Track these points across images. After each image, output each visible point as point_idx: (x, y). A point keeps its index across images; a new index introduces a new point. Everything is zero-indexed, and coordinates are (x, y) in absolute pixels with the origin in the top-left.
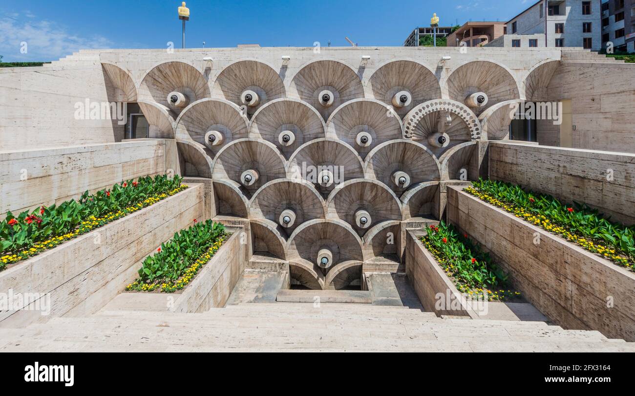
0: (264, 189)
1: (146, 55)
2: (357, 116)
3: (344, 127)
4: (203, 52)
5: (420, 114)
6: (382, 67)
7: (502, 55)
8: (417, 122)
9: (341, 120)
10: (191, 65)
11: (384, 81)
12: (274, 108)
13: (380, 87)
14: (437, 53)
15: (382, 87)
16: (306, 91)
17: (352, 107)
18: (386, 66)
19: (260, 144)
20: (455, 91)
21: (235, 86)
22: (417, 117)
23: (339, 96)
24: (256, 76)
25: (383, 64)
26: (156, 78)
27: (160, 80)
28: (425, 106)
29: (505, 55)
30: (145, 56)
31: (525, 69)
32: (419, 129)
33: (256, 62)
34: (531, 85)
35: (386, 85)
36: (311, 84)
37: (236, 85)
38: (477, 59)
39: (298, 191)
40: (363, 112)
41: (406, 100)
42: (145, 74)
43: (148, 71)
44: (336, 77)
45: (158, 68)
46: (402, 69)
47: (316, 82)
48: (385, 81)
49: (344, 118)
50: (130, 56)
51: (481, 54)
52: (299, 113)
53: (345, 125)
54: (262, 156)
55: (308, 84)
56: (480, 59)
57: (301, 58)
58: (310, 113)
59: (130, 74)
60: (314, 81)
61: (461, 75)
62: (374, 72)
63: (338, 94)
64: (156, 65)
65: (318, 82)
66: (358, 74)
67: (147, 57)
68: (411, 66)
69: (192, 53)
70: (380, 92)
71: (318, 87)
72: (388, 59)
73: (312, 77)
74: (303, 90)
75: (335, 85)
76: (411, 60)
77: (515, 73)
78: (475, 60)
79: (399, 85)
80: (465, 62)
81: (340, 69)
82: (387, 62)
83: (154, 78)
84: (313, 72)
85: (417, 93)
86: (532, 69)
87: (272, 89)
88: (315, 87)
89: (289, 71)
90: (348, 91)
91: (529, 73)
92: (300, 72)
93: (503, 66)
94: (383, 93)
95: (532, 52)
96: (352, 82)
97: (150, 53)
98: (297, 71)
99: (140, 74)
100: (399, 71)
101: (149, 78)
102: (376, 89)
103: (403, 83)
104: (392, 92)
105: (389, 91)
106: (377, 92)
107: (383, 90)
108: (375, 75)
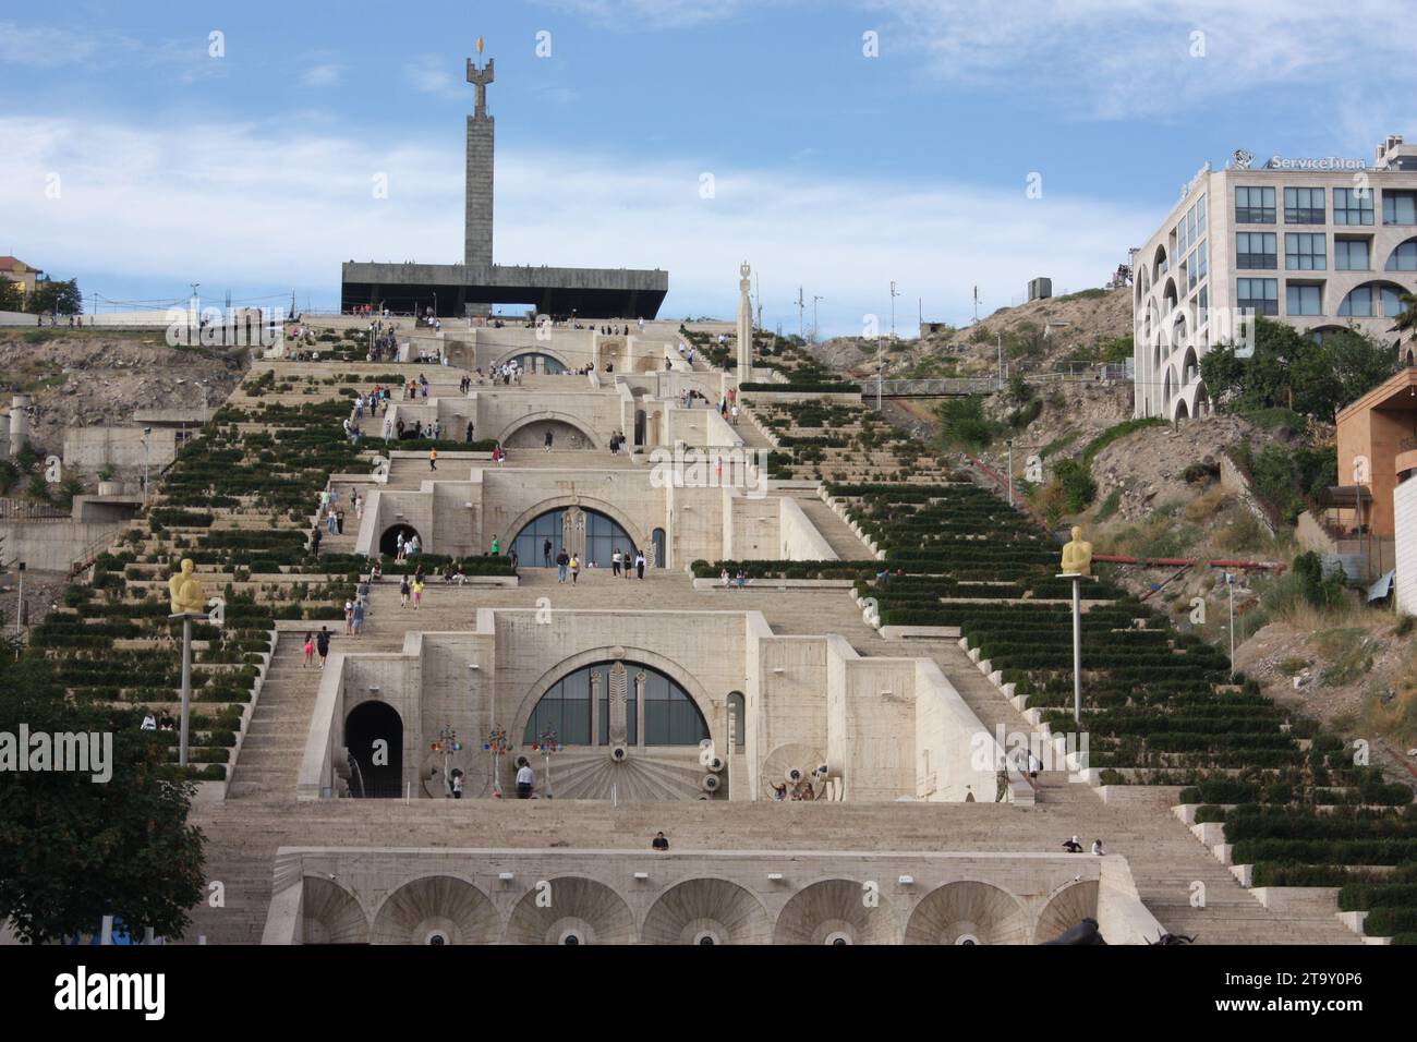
1: (386, 863)
4: (492, 861)
6: (803, 890)
7: (1003, 870)
10: (470, 882)
11: (807, 912)
13: (800, 922)
14: (891, 868)
15: (803, 923)
16: (669, 930)
18: (811, 888)
20: (931, 930)
21: (540, 918)
25: (804, 885)
26: (401, 903)
27: (405, 906)
29: (1010, 870)
30: (384, 866)
31: (1041, 895)
33: (585, 881)
34: (1061, 918)
35: (812, 919)
36: (678, 917)
38: (962, 877)
42: (385, 898)
43: (390, 892)
44: (723, 905)
45: (409, 889)
46: (838, 893)
47: (687, 912)
48: (810, 912)
50: (357, 864)
51: (967, 870)
55: (675, 916)
56: (966, 878)
57: (663, 874)
59: (357, 897)
60: (683, 911)
61: (939, 902)
62: (789, 898)
63: (726, 933)
64: (407, 881)
65: (690, 912)
66: (762, 902)
67: (389, 865)
68: (852, 888)
69: (471, 862)
70: (800, 930)
71: (689, 920)
72: (813, 877)
73: (680, 905)
74: (664, 928)
75: (722, 918)
76: (852, 879)
77: (1024, 901)
78: (959, 880)
79: (835, 917)
80: (942, 883)
81: (731, 893)
82: (812, 882)
83: (398, 905)
84: (683, 897)
85: (867, 933)
86: (1053, 895)
87: (608, 925)
88: (685, 921)
89: (643, 897)
90: (744, 929)
91: (1048, 901)
92: (662, 898)
93: (1006, 890)
94: (807, 933)
95: (1053, 867)
96: (753, 915)
97: (394, 860)
98: (658, 895)
99: (376, 897)
100: (834, 897)
101: (390, 905)
102: (793, 927)
103: (843, 914)
104: (823, 930)
105: (818, 928)
106: (796, 932)
107: (807, 927)
108: (791, 904)
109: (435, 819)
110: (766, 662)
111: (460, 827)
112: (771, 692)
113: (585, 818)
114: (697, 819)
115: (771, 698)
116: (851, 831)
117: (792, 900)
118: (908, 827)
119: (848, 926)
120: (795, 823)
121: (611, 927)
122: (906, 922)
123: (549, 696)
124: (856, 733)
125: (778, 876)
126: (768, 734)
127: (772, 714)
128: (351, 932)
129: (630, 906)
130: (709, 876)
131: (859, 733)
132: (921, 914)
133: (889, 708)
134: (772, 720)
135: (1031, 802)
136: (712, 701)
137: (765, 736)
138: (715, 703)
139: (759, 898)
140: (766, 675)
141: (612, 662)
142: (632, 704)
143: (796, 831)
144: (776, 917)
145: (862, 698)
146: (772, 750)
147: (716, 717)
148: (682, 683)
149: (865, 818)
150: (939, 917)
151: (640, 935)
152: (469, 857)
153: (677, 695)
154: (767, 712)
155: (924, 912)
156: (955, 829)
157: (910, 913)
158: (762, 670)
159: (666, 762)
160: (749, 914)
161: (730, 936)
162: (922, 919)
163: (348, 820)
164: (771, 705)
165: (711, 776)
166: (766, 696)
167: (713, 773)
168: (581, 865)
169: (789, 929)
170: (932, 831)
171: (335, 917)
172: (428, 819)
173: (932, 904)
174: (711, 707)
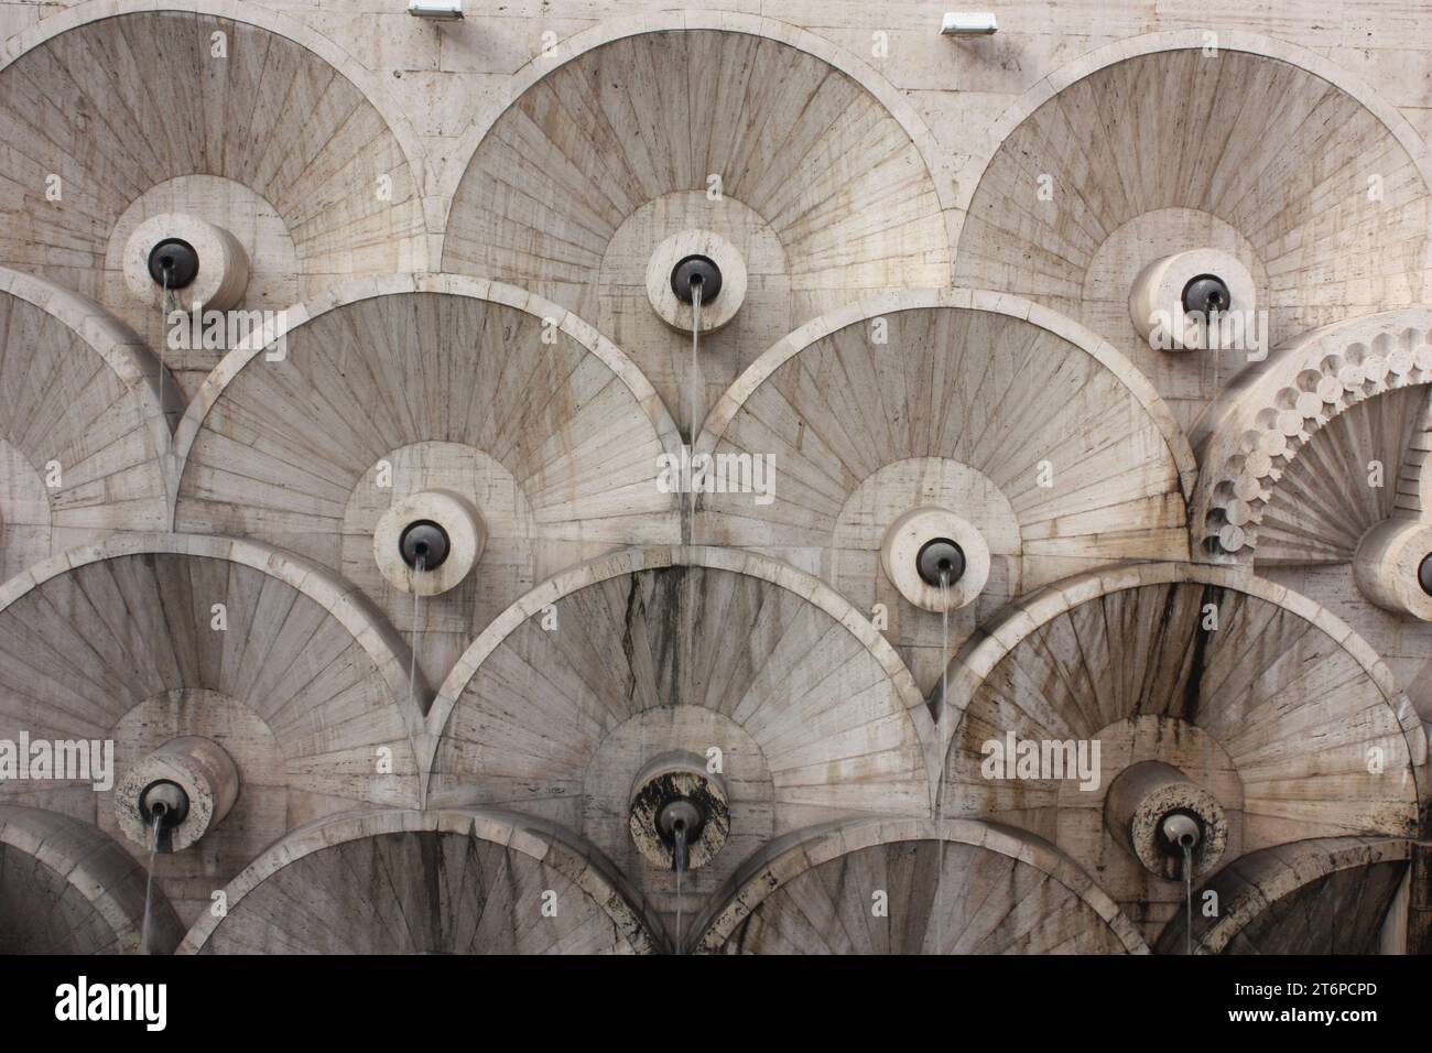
0: (274, 879)
2: (901, 403)
3: (812, 477)
5: (1310, 405)
8: (1290, 454)
11: (1079, 174)
12: (347, 334)
13: (1052, 215)
15: (1062, 218)
16: (560, 229)
18: (1102, 79)
19: (244, 575)
22: (1290, 422)
23: (778, 267)
24: (227, 116)
25: (1078, 67)
28: (1341, 352)
32: (1299, 495)
35: (1095, 203)
36: (593, 180)
37: (89, 169)
39: (498, 892)
40: (939, 378)
41: (1224, 308)
44: (767, 140)
46: (1201, 101)
47: (628, 169)
48: (1091, 177)
49: (810, 412)
52: (511, 373)
53: (816, 465)
54: (261, 656)
55: (577, 180)
58: (583, 381)
60: (613, 162)
62: (1020, 116)
63: (777, 252)
65: (641, 168)
66: (916, 129)
70: (1052, 244)
71: (640, 199)
72: (1113, 38)
73: (601, 138)
74: (541, 222)
75: (760, 193)
79: (1178, 203)
81: (795, 92)
82: (1108, 57)
84: (613, 104)
85: (1296, 260)
87: (329, 207)
88: (621, 200)
89: (453, 96)
90: (839, 232)
92: (525, 103)
94: (1073, 256)
96: (874, 179)
98: (507, 92)
100: (1181, 123)
102: (1025, 229)
103: (1206, 193)
104: (1133, 247)
105: (1112, 239)
106: (1037, 249)
107: (1075, 235)
108: (1025, 141)
117: (1030, 124)
119: (1225, 232)
121: (342, 216)
129: (399, 131)
139: (904, 113)
144: (967, 191)
151: (437, 241)
160: (862, 175)
161: (788, 263)
169: (1015, 237)
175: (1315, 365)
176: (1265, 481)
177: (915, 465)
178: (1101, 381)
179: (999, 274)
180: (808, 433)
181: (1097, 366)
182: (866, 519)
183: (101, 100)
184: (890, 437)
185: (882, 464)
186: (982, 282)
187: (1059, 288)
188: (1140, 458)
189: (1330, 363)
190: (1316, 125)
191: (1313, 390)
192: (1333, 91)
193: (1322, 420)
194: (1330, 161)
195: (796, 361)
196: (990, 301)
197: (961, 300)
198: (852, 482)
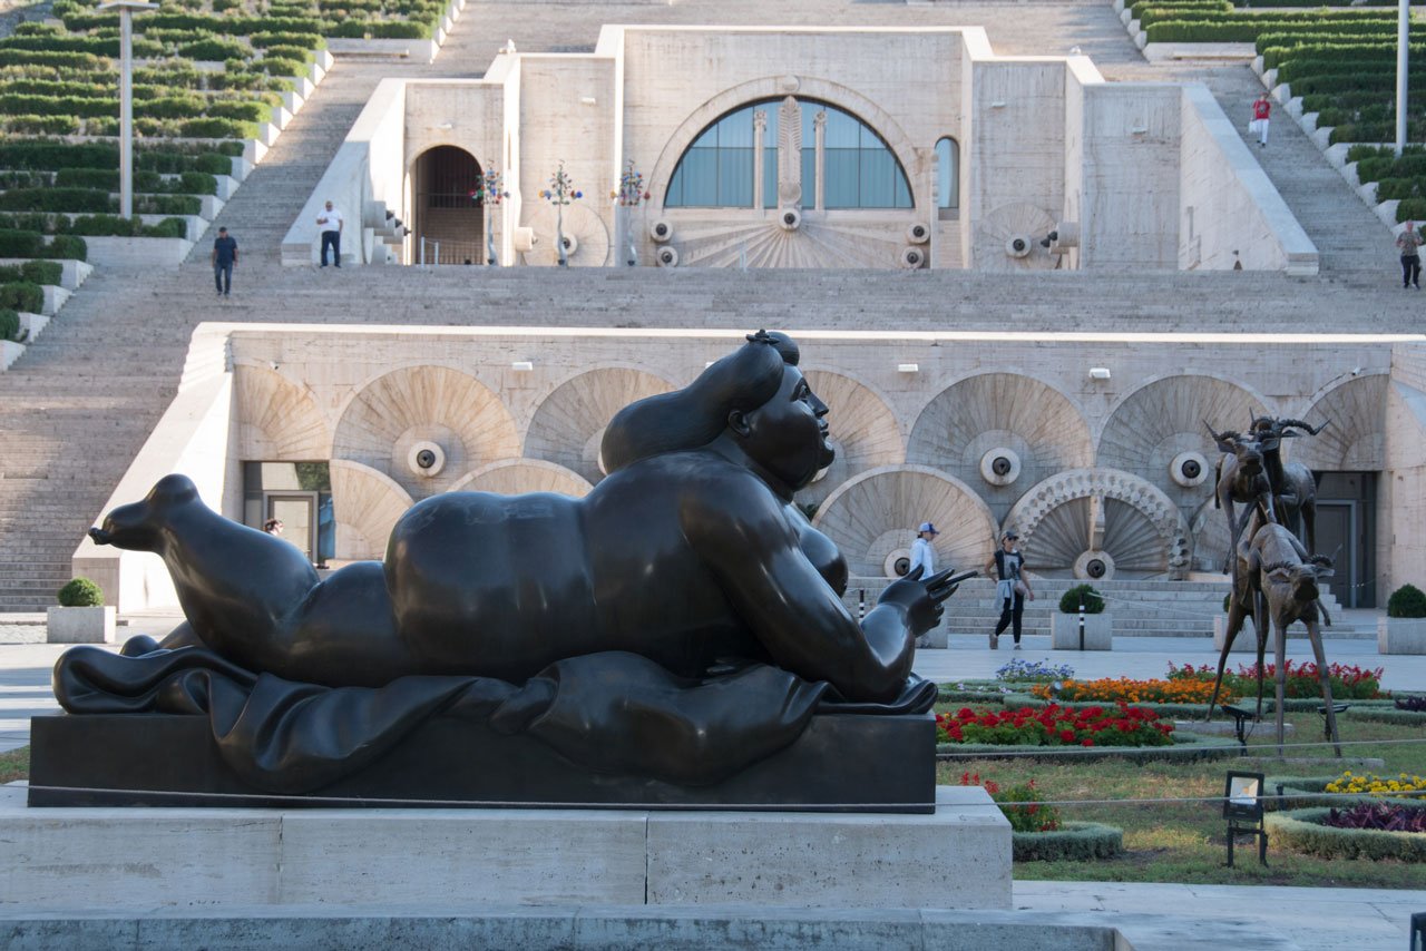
1: (353, 346)
2: (888, 507)
3: (856, 537)
4: (503, 345)
5: (1043, 505)
6: (950, 388)
7: (1244, 360)
8: (1035, 524)
9: (847, 518)
10: (472, 375)
11: (956, 420)
13: (946, 435)
14: (1083, 356)
15: (951, 435)
17: (875, 488)
18: (961, 385)
20: (1136, 445)
21: (574, 426)
22: (1036, 512)
25: (951, 382)
26: (374, 404)
27: (380, 409)
28: (1053, 486)
29: (1253, 361)
30: (349, 351)
31: (1301, 395)
32: (1041, 539)
35: (963, 428)
37: (578, 423)
38: (1182, 370)
40: (903, 498)
41: (1008, 470)
42: (351, 396)
43: (358, 389)
45: (384, 383)
46: (1000, 392)
48: (960, 419)
49: (854, 511)
50: (311, 348)
51: (1191, 359)
53: (857, 532)
56: (1188, 371)
59: (310, 394)
61: (1148, 406)
62: (930, 400)
64: (382, 372)
66: (890, 405)
67: (356, 350)
68: (1020, 386)
69: (474, 346)
70: (947, 445)
72: (963, 370)
76: (1020, 371)
77: (1276, 405)
78: (1176, 373)
79: (998, 428)
80: (1153, 379)
82: (961, 377)
83: (369, 406)
85: (1043, 450)
86: (1318, 396)
91: (1310, 405)
93: (1248, 388)
94: (956, 449)
95: (1321, 355)
96: (876, 424)
97: (363, 342)
99: (338, 395)
100: (994, 399)
101: (359, 406)
102: (935, 441)
103: (1008, 424)
104: (981, 445)
105: (972, 442)
106: (940, 448)
107: (956, 442)
108: (932, 408)
109: (466, 293)
110: (982, 93)
111: (496, 303)
112: (988, 135)
113: (675, 292)
114: (831, 293)
115: (988, 142)
116: (1042, 308)
117: (934, 402)
118: (1128, 303)
119: (1016, 439)
120: (966, 298)
122: (1099, 435)
123: (699, 143)
124: (1097, 184)
125: (915, 368)
126: (984, 192)
127: (988, 163)
128: (305, 444)
130: (813, 368)
131: (1100, 187)
132: (1121, 422)
133: (1143, 151)
134: (989, 172)
135: (1313, 270)
136: (916, 150)
137: (979, 192)
138: (920, 152)
139: (885, 400)
140: (982, 111)
141: (779, 98)
142: (807, 153)
143: (965, 308)
144: (910, 428)
145: (1107, 138)
146: (988, 212)
147: (920, 171)
148: (875, 125)
149: (1070, 291)
150: (1147, 426)
152: (470, 339)
153: (870, 141)
154: (983, 162)
155: (1125, 419)
156: (1197, 305)
157: (1104, 422)
158: (977, 103)
159: (855, 231)
160: (871, 422)
161: (845, 454)
162: (1124, 431)
163: (344, 292)
164: (988, 152)
165: (911, 249)
166: (981, 140)
167: (916, 244)
168: (630, 352)
169: (930, 444)
170: (1161, 309)
171: (283, 423)
172: (455, 292)
173: (1138, 409)
174: (913, 157)
175: (1044, 490)
176: (1026, 535)
177: (897, 532)
178: (963, 499)
179: (925, 458)
180: (854, 520)
181: (961, 493)
182: (878, 553)
183: (586, 399)
184: (886, 520)
185: (883, 531)
186: (918, 462)
187: (950, 462)
188: (979, 526)
189: (1050, 490)
190: (1044, 399)
191: (1044, 500)
192: (1047, 388)
193: (1047, 511)
194: (1051, 412)
195: (848, 493)
196: (920, 468)
197: (909, 468)
198: (872, 539)
